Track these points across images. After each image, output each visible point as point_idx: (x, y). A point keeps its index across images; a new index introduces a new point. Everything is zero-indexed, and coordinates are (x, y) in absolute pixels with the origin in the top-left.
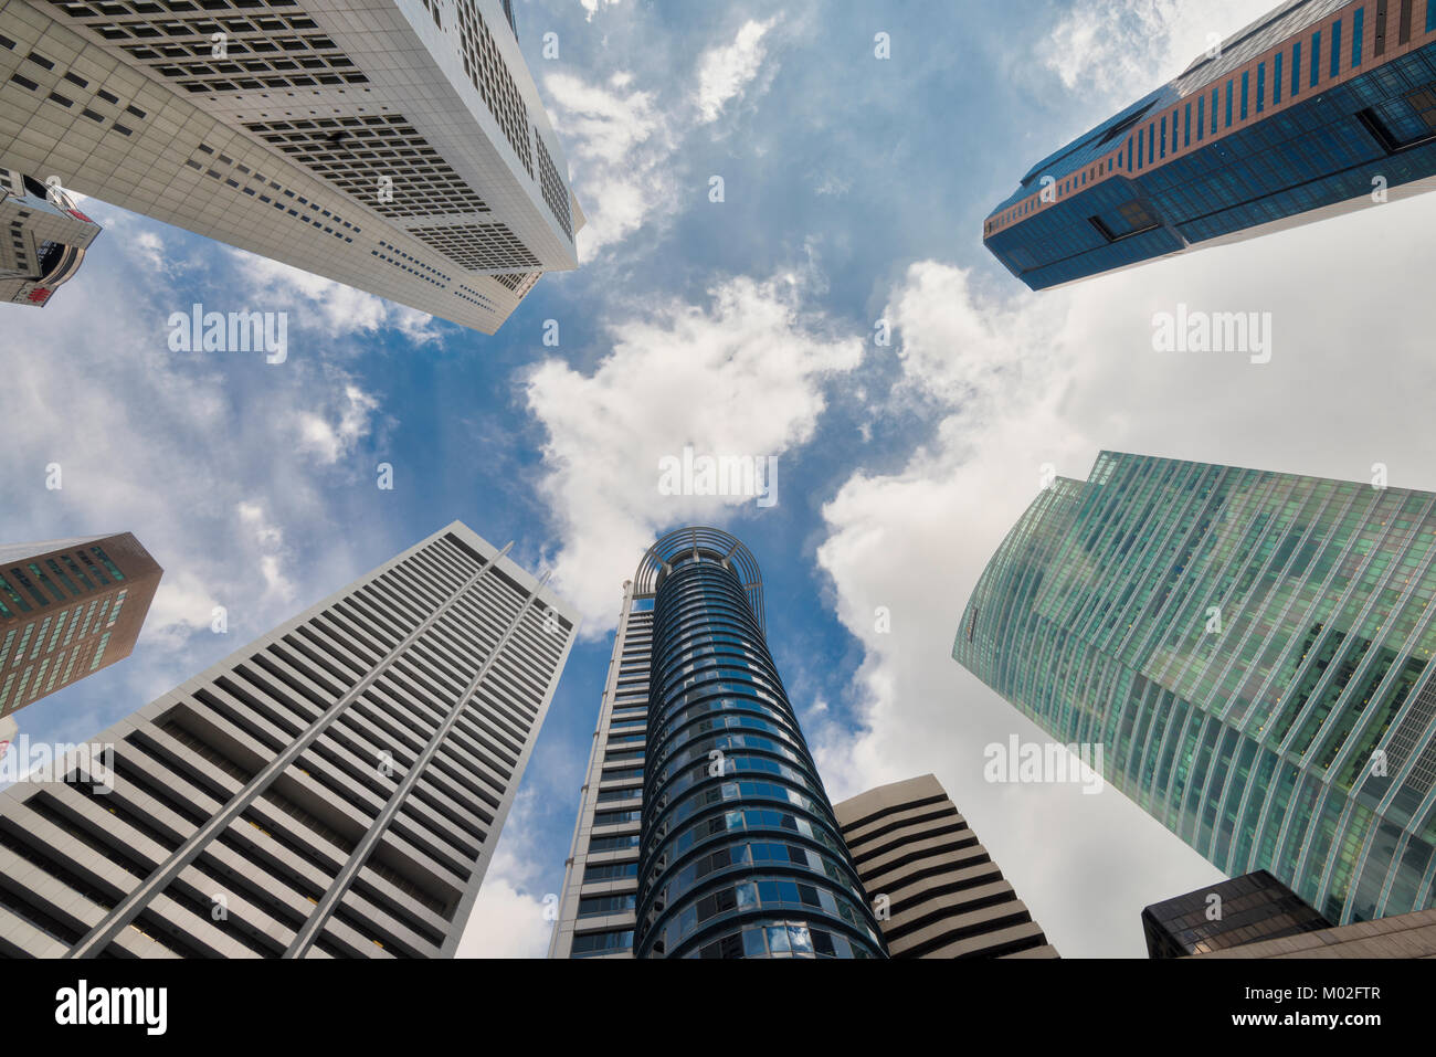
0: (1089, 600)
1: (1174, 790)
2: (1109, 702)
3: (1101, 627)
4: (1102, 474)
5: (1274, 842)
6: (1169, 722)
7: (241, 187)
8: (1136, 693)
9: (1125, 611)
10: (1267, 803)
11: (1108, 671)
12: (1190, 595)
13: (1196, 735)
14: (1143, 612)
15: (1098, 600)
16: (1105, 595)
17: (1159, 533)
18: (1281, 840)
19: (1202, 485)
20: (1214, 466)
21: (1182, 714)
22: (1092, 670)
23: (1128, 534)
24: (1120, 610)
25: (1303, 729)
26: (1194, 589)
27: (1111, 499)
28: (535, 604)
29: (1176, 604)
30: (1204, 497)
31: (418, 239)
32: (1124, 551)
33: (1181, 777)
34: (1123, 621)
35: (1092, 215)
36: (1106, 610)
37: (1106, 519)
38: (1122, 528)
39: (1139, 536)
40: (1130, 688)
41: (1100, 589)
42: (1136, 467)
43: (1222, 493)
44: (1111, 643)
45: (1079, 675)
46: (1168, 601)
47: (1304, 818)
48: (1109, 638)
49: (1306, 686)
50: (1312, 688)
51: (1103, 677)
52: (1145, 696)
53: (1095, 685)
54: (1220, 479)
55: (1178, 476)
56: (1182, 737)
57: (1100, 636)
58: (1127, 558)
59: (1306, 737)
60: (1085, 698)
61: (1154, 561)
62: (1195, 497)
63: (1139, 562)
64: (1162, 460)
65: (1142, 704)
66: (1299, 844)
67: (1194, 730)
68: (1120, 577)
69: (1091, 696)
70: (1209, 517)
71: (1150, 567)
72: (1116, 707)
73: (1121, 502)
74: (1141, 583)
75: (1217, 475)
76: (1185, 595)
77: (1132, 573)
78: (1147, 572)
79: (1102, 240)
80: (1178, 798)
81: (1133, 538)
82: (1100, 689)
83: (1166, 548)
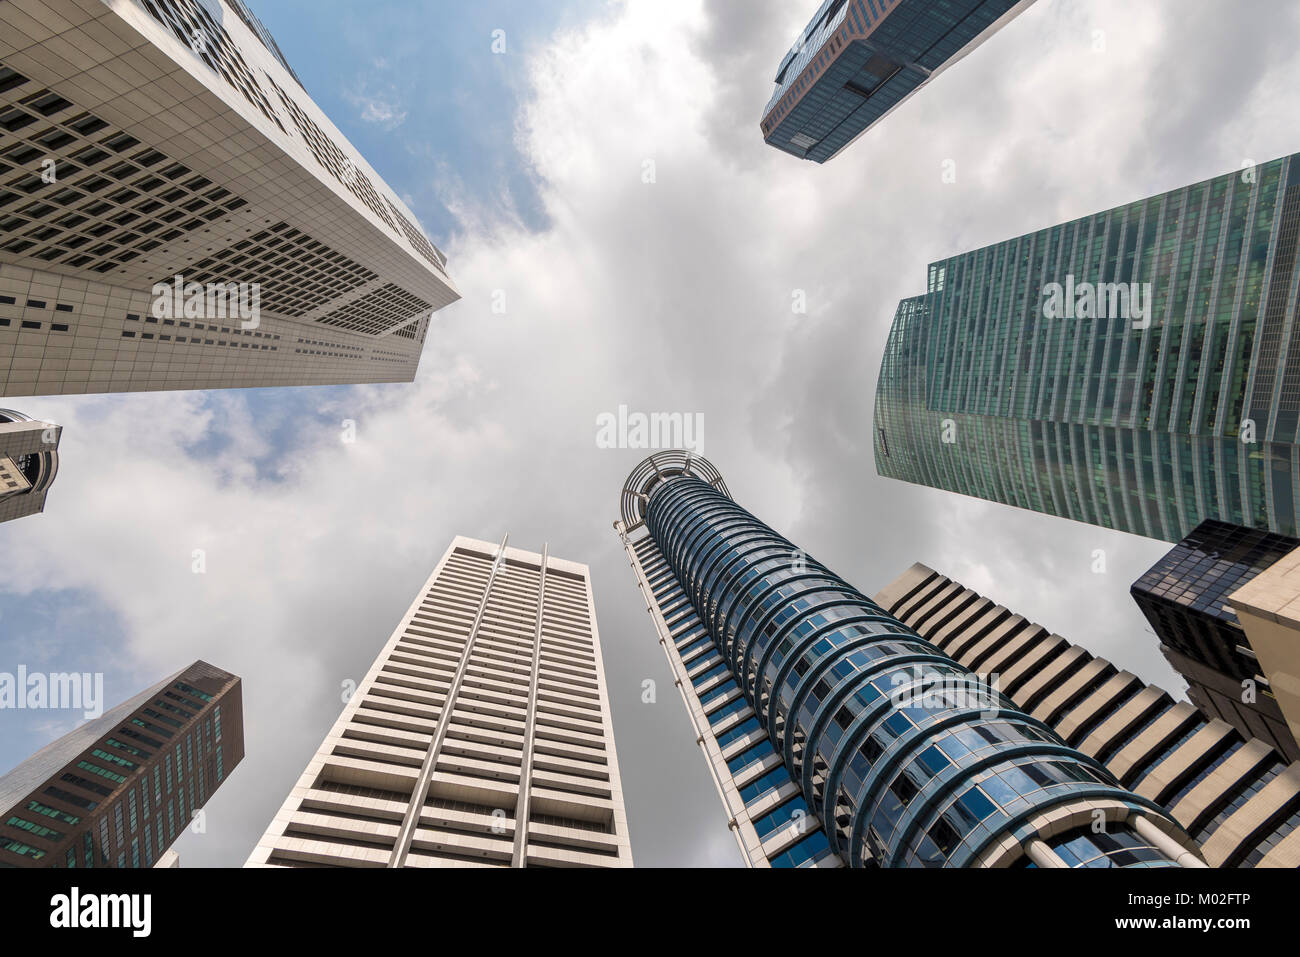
0: (969, 383)
1: (1098, 497)
2: (1018, 453)
3: (988, 399)
4: (937, 283)
5: (1194, 500)
6: (1073, 446)
7: (173, 338)
8: (1037, 435)
9: (1001, 378)
10: (1176, 473)
11: (1008, 430)
12: (1048, 343)
13: (1098, 447)
14: (1016, 373)
15: (977, 380)
16: (981, 373)
17: (1003, 307)
18: (1199, 497)
19: (1021, 256)
20: (1023, 238)
21: (1080, 437)
22: (995, 435)
23: (978, 319)
24: (998, 379)
25: (1182, 405)
26: (1048, 338)
27: (953, 299)
28: (547, 572)
29: (1040, 355)
30: (1026, 264)
31: (327, 326)
32: (981, 333)
33: (1099, 484)
34: (1004, 386)
35: (846, 81)
36: (986, 384)
37: (955, 314)
38: (971, 317)
39: (988, 317)
40: (1030, 435)
41: (974, 371)
42: (962, 265)
43: (1039, 255)
44: (1001, 407)
45: (985, 443)
46: (1033, 356)
47: (1210, 471)
48: (998, 405)
49: (1170, 371)
50: (1175, 371)
51: (1005, 436)
52: (1045, 436)
53: (1002, 445)
54: (1033, 245)
55: (998, 257)
56: (1088, 454)
57: (990, 406)
58: (985, 338)
59: (1187, 410)
60: (998, 459)
61: (1008, 331)
62: (1019, 267)
63: (996, 337)
64: (980, 251)
65: (1045, 442)
66: (1214, 492)
67: (1095, 444)
68: (986, 355)
69: (1002, 455)
70: (1037, 277)
71: (1006, 336)
72: (1026, 454)
73: (961, 298)
74: (1005, 352)
75: (1029, 243)
76: (1044, 345)
77: (994, 347)
78: (1006, 341)
79: (858, 99)
80: (1104, 501)
81: (983, 321)
82: (1006, 447)
83: (1013, 316)
